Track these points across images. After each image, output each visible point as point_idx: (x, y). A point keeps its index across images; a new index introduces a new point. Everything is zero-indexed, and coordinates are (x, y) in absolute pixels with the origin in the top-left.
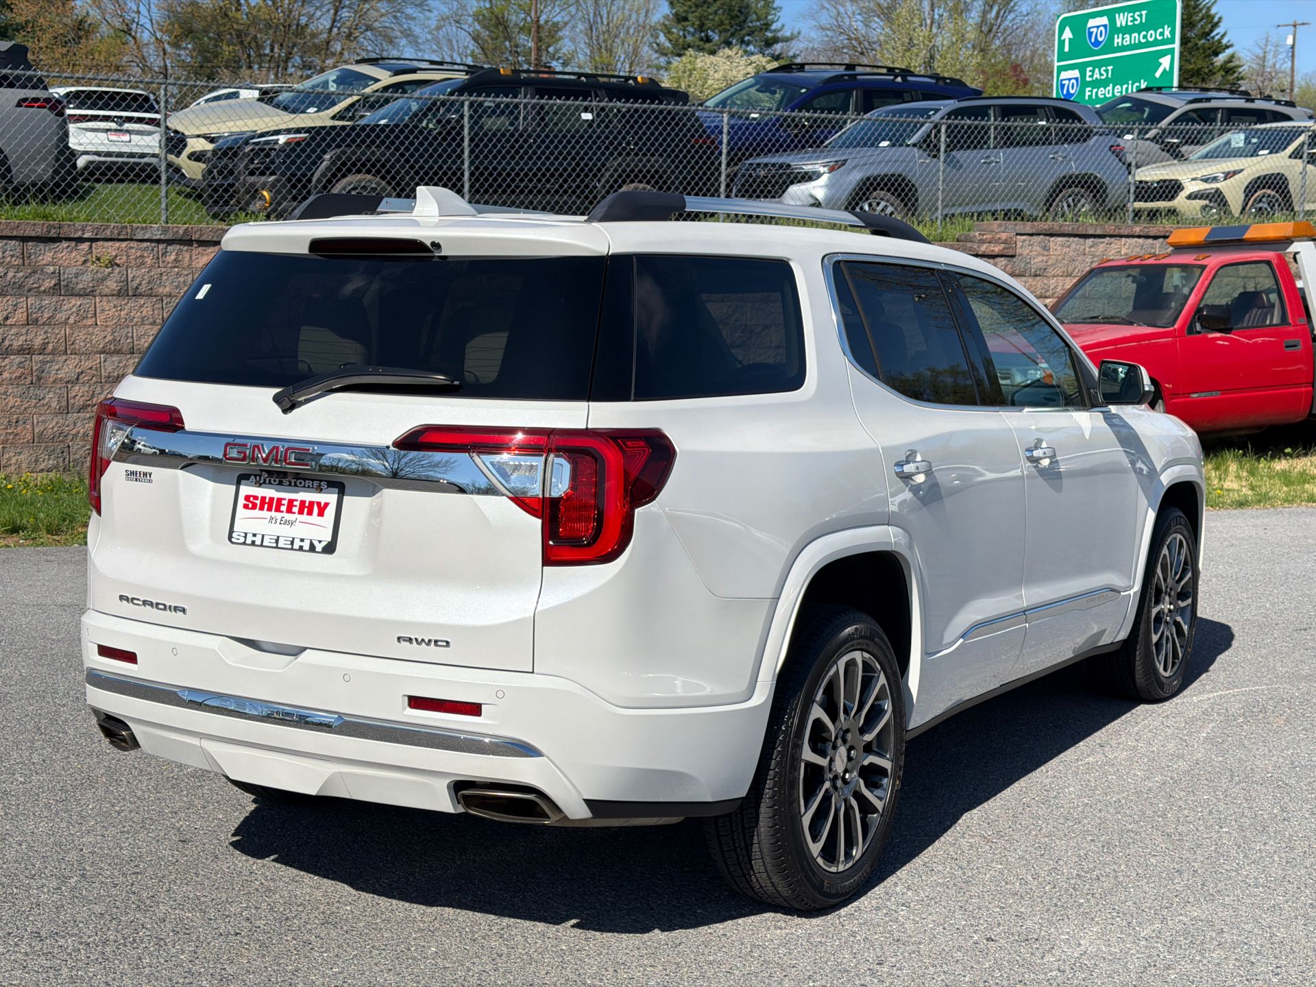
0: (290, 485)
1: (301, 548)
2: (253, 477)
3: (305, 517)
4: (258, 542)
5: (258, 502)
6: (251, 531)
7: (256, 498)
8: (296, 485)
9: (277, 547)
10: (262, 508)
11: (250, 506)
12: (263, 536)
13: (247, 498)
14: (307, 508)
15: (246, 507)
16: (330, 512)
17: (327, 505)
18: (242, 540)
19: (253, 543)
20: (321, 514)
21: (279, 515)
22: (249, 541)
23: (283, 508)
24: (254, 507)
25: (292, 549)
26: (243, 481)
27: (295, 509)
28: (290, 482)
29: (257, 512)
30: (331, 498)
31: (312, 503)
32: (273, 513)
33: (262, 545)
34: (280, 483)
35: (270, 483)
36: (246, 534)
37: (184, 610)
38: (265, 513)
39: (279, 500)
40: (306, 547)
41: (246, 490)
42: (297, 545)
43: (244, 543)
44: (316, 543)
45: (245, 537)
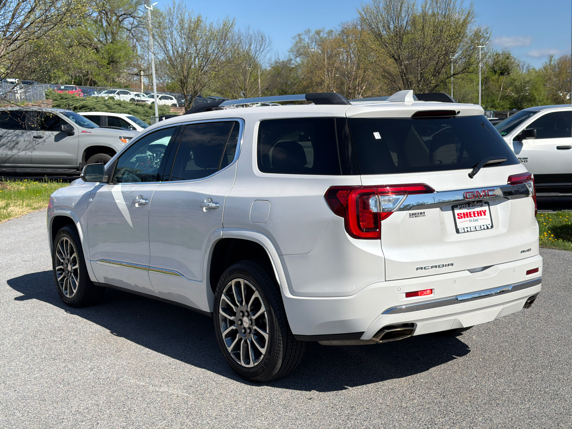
0: (472, 206)
1: (484, 229)
2: (459, 206)
3: (480, 217)
4: (469, 230)
5: (462, 215)
6: (465, 227)
7: (461, 214)
8: (474, 206)
9: (476, 230)
10: (465, 217)
11: (460, 217)
12: (470, 227)
13: (458, 214)
14: (480, 213)
15: (459, 218)
16: (487, 213)
17: (485, 211)
18: (463, 231)
19: (468, 231)
20: (485, 215)
21: (472, 218)
22: (466, 231)
23: (472, 215)
24: (462, 218)
25: (481, 230)
26: (455, 209)
27: (476, 215)
28: (472, 205)
29: (463, 219)
30: (485, 208)
31: (480, 211)
32: (469, 218)
33: (471, 231)
34: (469, 206)
35: (465, 207)
36: (464, 228)
37: (452, 265)
38: (466, 219)
39: (470, 213)
40: (486, 228)
41: (457, 211)
42: (482, 228)
43: (464, 232)
44: (488, 225)
45: (464, 229)
